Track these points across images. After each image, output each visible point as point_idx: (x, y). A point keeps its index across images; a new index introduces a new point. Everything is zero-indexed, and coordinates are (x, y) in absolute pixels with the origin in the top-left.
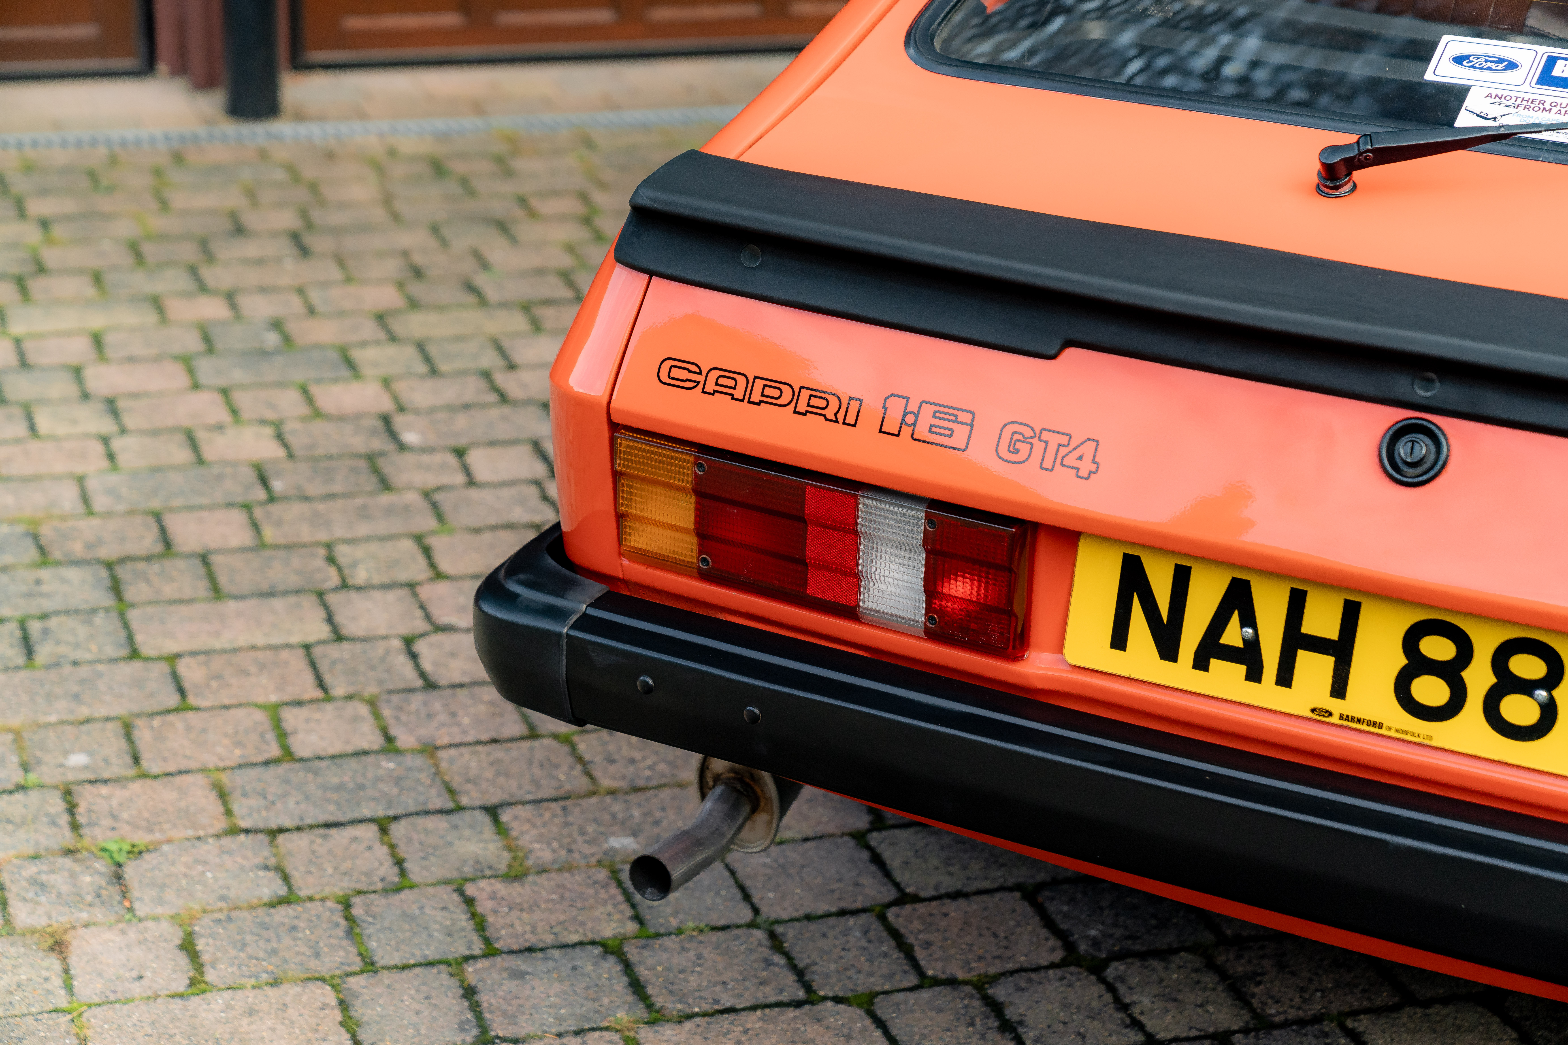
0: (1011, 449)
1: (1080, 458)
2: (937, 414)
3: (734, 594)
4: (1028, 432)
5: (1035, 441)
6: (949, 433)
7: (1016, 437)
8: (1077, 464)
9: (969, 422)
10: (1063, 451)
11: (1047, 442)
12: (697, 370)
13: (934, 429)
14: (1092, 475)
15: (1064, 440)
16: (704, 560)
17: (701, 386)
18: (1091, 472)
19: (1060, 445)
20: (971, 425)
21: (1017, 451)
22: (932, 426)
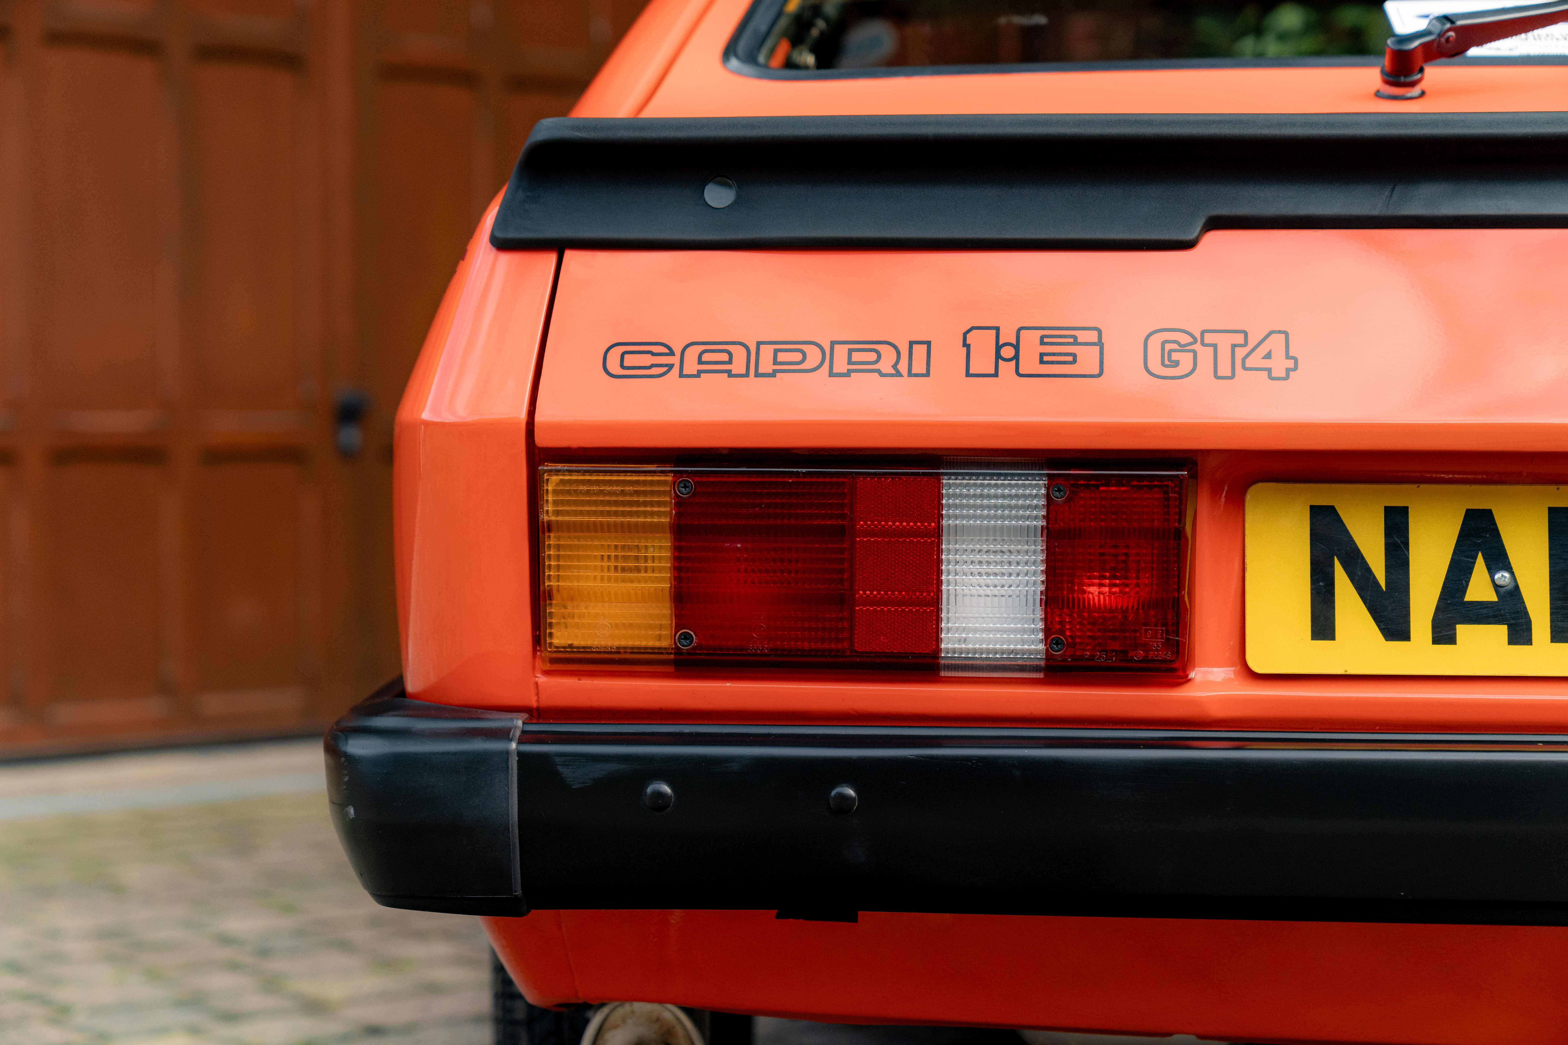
0: (1167, 362)
1: (1268, 356)
2: (1046, 340)
3: (728, 684)
4: (1185, 339)
5: (1197, 347)
6: (1070, 359)
7: (1168, 347)
8: (1266, 363)
9: (1096, 340)
10: (1240, 353)
11: (1215, 346)
12: (666, 351)
13: (1046, 358)
14: (1291, 373)
15: (1239, 339)
16: (686, 636)
17: (676, 370)
18: (1288, 371)
19: (1234, 346)
20: (1100, 343)
21: (1176, 364)
22: (1042, 355)
